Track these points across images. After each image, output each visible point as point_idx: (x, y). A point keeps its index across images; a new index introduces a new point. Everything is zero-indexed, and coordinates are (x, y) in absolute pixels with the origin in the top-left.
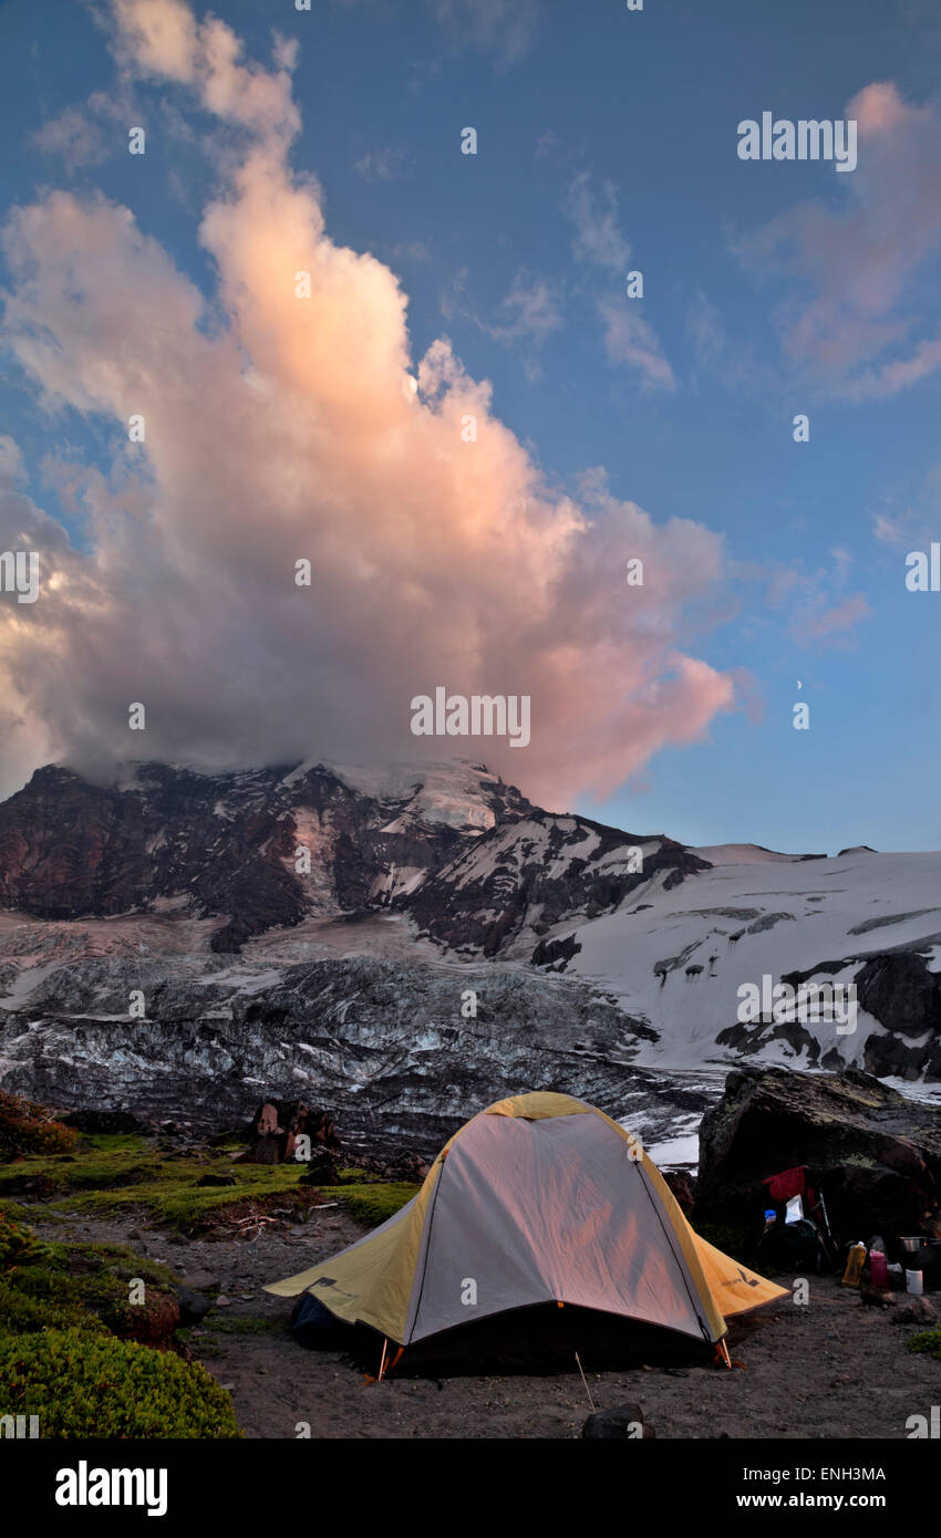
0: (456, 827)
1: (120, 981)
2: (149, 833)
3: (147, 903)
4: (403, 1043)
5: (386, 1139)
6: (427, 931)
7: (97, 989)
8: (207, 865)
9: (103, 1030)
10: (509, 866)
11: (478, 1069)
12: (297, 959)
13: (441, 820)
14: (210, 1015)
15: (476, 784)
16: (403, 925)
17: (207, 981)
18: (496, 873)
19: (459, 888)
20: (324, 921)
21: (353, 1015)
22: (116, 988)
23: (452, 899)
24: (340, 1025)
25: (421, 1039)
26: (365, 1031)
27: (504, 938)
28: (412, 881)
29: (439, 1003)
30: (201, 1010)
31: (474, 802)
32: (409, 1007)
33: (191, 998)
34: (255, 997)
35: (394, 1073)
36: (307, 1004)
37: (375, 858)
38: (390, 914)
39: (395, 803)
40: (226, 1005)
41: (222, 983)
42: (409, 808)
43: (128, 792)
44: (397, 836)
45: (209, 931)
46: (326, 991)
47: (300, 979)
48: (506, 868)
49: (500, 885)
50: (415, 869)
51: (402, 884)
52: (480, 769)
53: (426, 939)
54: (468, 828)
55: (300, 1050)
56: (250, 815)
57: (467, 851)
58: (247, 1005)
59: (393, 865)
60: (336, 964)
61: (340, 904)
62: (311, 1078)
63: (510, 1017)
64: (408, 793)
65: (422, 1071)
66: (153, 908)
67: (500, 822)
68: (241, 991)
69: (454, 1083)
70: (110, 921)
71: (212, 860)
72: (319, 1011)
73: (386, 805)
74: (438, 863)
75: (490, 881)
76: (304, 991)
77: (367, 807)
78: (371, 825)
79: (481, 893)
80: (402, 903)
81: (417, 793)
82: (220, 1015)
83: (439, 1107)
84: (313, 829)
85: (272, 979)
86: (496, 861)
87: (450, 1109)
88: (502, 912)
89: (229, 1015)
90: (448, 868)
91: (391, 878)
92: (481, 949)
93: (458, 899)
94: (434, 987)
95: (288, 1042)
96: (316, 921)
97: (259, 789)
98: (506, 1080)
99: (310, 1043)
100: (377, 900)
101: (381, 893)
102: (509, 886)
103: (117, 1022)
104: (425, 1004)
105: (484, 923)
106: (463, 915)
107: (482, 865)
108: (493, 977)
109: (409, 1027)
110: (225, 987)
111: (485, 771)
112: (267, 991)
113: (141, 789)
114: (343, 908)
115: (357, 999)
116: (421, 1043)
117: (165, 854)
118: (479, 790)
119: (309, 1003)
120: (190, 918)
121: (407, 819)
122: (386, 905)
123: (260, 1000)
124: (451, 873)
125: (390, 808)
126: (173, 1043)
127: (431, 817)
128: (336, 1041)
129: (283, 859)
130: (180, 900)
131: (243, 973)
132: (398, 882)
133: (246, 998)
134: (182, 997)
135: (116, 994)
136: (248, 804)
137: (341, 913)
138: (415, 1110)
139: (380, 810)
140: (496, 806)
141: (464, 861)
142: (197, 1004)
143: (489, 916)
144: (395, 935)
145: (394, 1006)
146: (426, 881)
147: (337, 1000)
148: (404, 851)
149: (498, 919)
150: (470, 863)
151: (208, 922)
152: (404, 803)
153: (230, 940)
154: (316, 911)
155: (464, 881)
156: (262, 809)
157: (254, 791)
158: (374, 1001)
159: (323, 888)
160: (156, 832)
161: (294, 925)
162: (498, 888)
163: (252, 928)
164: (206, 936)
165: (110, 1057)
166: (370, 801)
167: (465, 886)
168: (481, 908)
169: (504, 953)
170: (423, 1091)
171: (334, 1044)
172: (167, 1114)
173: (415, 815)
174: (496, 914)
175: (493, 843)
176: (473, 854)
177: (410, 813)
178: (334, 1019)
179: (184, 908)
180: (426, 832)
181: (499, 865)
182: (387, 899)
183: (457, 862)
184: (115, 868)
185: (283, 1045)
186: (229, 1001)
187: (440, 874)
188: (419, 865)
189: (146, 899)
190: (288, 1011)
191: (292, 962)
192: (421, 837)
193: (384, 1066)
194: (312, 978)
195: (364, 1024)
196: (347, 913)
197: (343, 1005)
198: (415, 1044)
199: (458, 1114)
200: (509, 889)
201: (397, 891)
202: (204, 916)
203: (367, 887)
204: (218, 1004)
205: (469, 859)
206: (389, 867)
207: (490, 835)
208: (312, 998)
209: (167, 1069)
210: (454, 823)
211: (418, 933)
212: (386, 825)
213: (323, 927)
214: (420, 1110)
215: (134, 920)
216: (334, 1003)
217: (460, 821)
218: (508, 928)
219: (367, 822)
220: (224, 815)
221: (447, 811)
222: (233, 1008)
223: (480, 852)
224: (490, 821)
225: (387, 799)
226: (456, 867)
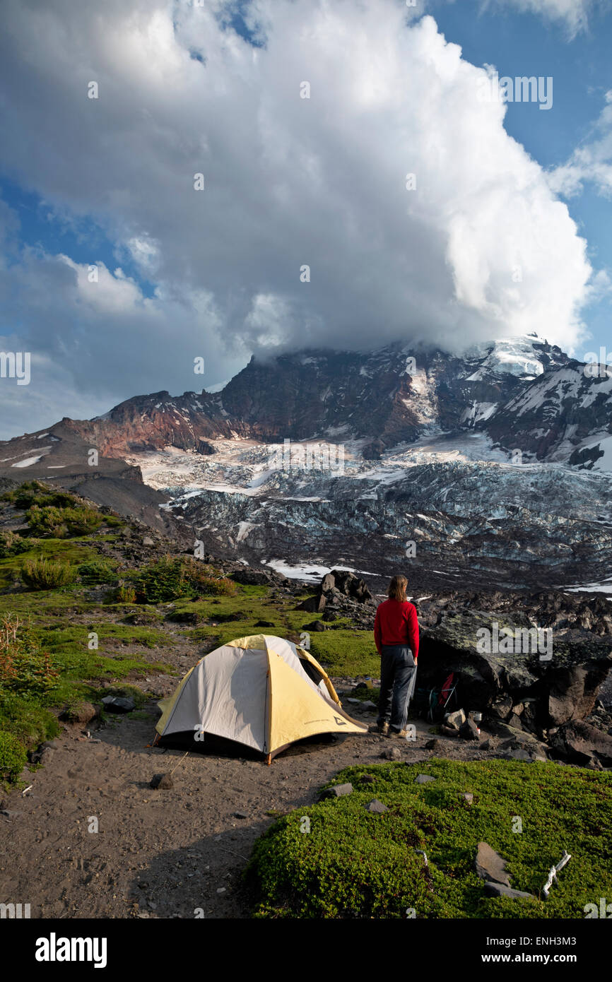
0: (517, 375)
1: (311, 477)
2: (322, 388)
3: (323, 431)
4: (482, 515)
5: (472, 573)
6: (498, 443)
7: (297, 482)
8: (357, 406)
9: (302, 506)
10: (554, 400)
11: (531, 532)
12: (415, 462)
13: (507, 371)
14: (364, 497)
15: (530, 346)
16: (483, 440)
17: (361, 476)
18: (544, 404)
19: (519, 415)
20: (431, 438)
21: (451, 496)
22: (308, 482)
23: (515, 422)
24: (443, 503)
25: (494, 512)
26: (457, 507)
27: (550, 447)
28: (488, 411)
29: (506, 489)
30: (359, 494)
31: (528, 358)
32: (487, 492)
33: (352, 487)
34: (391, 486)
35: (477, 532)
36: (423, 490)
37: (463, 397)
38: (474, 433)
39: (475, 361)
40: (374, 491)
41: (370, 478)
42: (485, 364)
43: (307, 364)
44: (477, 382)
45: (361, 446)
46: (434, 482)
47: (418, 475)
48: (551, 401)
49: (548, 413)
50: (489, 404)
51: (482, 414)
52: (533, 335)
53: (498, 449)
54: (524, 375)
55: (419, 518)
56: (382, 374)
57: (524, 391)
58: (386, 490)
59: (475, 401)
60: (440, 465)
61: (441, 428)
62: (425, 535)
63: (554, 499)
64: (483, 353)
65: (496, 532)
66: (327, 434)
67: (546, 371)
68: (382, 483)
69: (515, 539)
70: (303, 442)
71: (361, 403)
72: (430, 494)
73: (469, 363)
74: (506, 399)
75: (541, 410)
76: (420, 482)
77: (457, 365)
78: (460, 376)
79: (535, 417)
80: (483, 426)
81: (489, 353)
82: (370, 497)
83: (506, 554)
84: (423, 381)
85: (400, 475)
86: (545, 397)
87: (513, 556)
88: (549, 430)
89: (375, 497)
90: (512, 402)
91: (474, 410)
92: (535, 454)
93: (519, 422)
94: (503, 479)
95: (411, 513)
96: (428, 439)
97: (387, 357)
98: (550, 538)
99: (425, 514)
100: (465, 424)
101: (468, 420)
102: (553, 413)
103: (310, 502)
104: (497, 490)
105: (536, 438)
106: (522, 433)
107: (535, 399)
108: (543, 473)
109: (486, 504)
110: (372, 480)
111: (536, 336)
112: (397, 482)
113: (315, 362)
114: (443, 430)
115: (453, 487)
116: (494, 515)
117: (332, 402)
118: (532, 349)
119: (424, 489)
120: (350, 439)
121: (484, 371)
122: (471, 427)
123: (393, 488)
124: (514, 405)
125: (472, 364)
126: (342, 514)
127: (499, 370)
128: (441, 513)
129: (404, 401)
130: (342, 429)
131: (383, 472)
132: (479, 412)
133: (385, 486)
134: (347, 486)
135: (309, 485)
136: (381, 367)
137: (442, 433)
138: (490, 555)
139: (465, 366)
140: (544, 360)
141: (522, 397)
142: (356, 491)
143: (540, 433)
144: (478, 446)
145: (477, 491)
146: (498, 411)
147: (440, 488)
148: (483, 392)
149: (546, 435)
150: (527, 398)
151: (360, 441)
152: (482, 361)
153: (374, 451)
154: (427, 432)
155: (523, 410)
156: (390, 370)
157: (384, 359)
158: (464, 488)
159: (431, 417)
160: (326, 388)
161: (413, 441)
162: (546, 415)
163: (387, 444)
164: (359, 450)
165: (306, 522)
166: (459, 361)
167: (523, 413)
168: (534, 428)
169: (550, 457)
170: (495, 544)
171: (439, 514)
172: (341, 555)
173: (488, 368)
174: (544, 432)
175: (542, 384)
176: (529, 392)
177: (486, 367)
178: (439, 499)
179: (345, 433)
180: (496, 380)
181: (546, 399)
182: (472, 423)
183: (518, 398)
184: (303, 411)
185: (408, 515)
186: (375, 488)
187: (506, 407)
188: (492, 401)
189: (323, 428)
190: (410, 494)
191: (413, 465)
192: (493, 383)
193: (470, 528)
194: (423, 474)
195: (458, 503)
196: (446, 433)
197: (445, 491)
198: (490, 515)
199: (518, 559)
200: (553, 415)
201: (478, 418)
202: (357, 438)
203: (459, 416)
204: (368, 490)
205: (526, 396)
206: (473, 403)
207: (540, 379)
208: (425, 486)
209: (339, 529)
210: (515, 372)
211: (492, 445)
212: (470, 376)
213: (431, 443)
214: (493, 556)
215: (316, 441)
216: (439, 490)
217: (519, 370)
218: (554, 440)
219: (457, 374)
220: (366, 374)
221: (510, 365)
222: (377, 492)
223: (534, 391)
224: (540, 369)
225: (469, 359)
226: (517, 401)
